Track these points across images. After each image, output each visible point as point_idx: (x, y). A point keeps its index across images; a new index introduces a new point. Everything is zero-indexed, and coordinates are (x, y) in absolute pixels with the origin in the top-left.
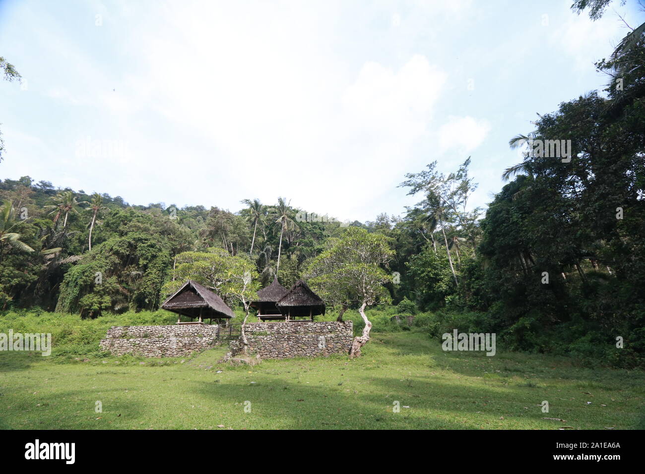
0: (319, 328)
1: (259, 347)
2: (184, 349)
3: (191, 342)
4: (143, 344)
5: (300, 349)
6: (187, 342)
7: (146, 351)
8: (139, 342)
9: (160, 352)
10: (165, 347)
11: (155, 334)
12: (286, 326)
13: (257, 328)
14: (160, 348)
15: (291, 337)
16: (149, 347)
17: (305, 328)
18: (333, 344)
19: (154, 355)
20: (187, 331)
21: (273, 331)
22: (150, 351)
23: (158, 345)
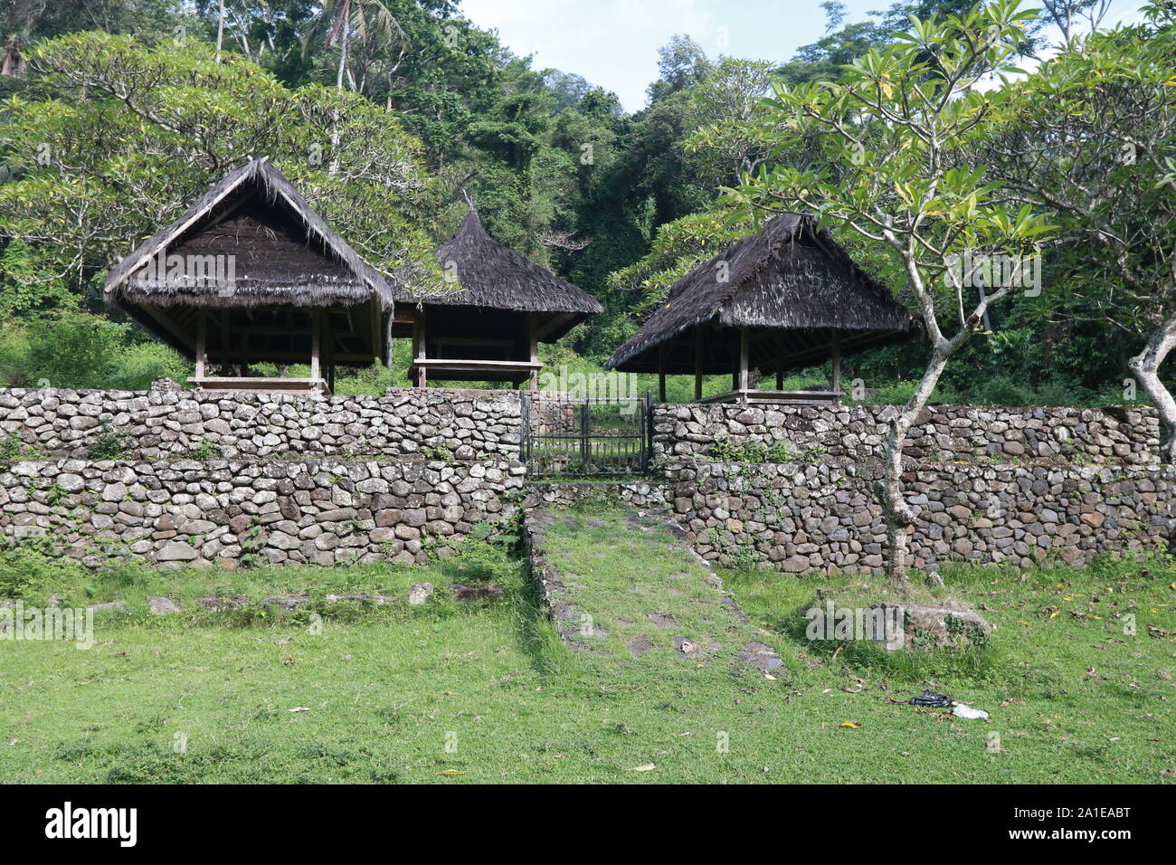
0: (1019, 435)
1: (770, 518)
2: (368, 524)
3: (404, 488)
4: (110, 492)
5: (960, 530)
6: (383, 486)
7: (139, 531)
8: (79, 482)
9: (229, 538)
10: (253, 509)
11: (165, 435)
12: (871, 422)
13: (732, 423)
14: (225, 515)
15: (921, 475)
16: (154, 509)
17: (956, 432)
18: (1102, 509)
19: (193, 553)
20: (358, 427)
21: (811, 440)
22: (158, 533)
23: (210, 501)
